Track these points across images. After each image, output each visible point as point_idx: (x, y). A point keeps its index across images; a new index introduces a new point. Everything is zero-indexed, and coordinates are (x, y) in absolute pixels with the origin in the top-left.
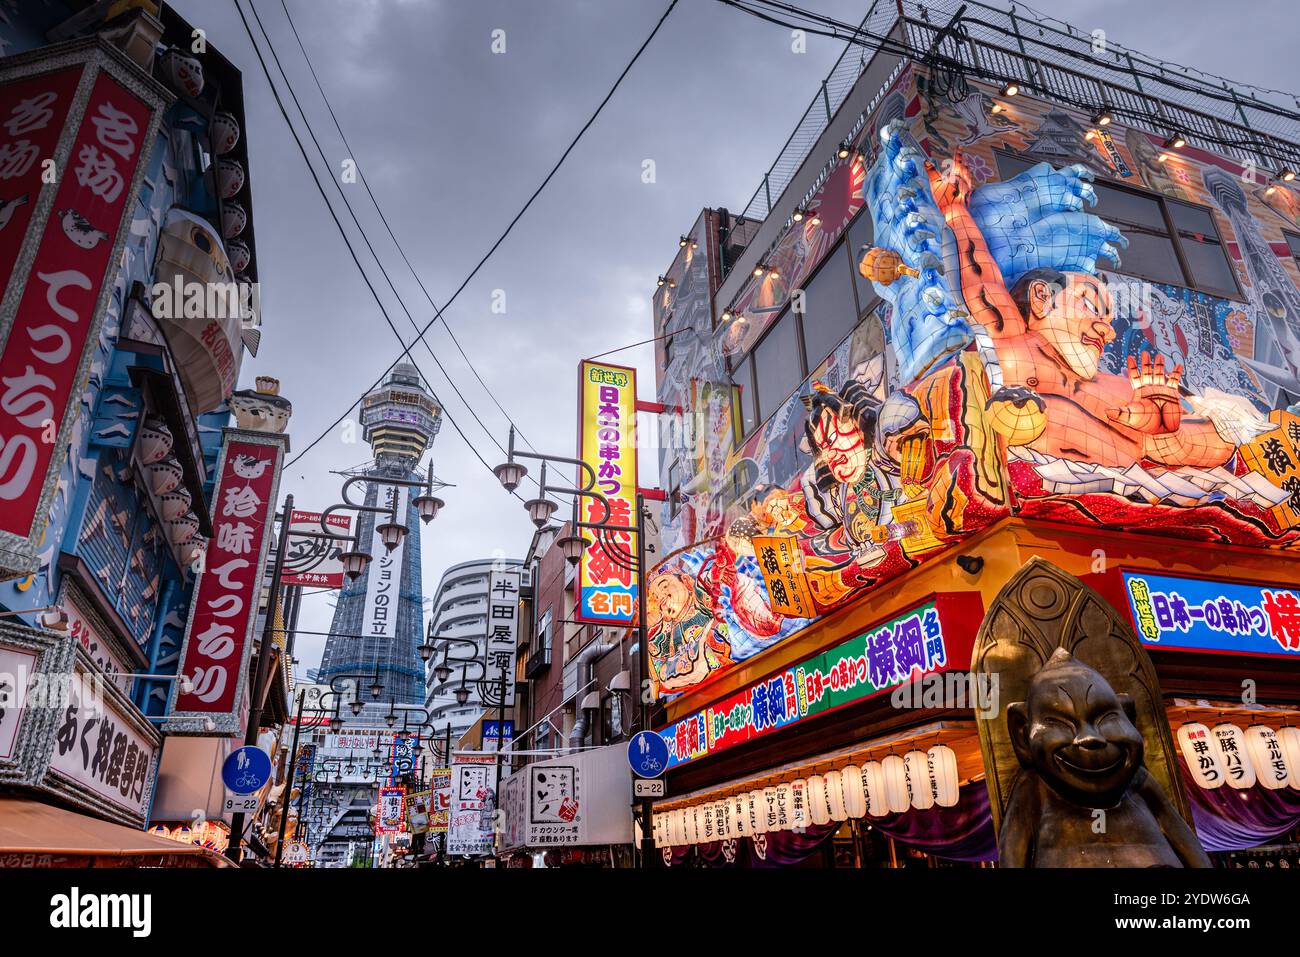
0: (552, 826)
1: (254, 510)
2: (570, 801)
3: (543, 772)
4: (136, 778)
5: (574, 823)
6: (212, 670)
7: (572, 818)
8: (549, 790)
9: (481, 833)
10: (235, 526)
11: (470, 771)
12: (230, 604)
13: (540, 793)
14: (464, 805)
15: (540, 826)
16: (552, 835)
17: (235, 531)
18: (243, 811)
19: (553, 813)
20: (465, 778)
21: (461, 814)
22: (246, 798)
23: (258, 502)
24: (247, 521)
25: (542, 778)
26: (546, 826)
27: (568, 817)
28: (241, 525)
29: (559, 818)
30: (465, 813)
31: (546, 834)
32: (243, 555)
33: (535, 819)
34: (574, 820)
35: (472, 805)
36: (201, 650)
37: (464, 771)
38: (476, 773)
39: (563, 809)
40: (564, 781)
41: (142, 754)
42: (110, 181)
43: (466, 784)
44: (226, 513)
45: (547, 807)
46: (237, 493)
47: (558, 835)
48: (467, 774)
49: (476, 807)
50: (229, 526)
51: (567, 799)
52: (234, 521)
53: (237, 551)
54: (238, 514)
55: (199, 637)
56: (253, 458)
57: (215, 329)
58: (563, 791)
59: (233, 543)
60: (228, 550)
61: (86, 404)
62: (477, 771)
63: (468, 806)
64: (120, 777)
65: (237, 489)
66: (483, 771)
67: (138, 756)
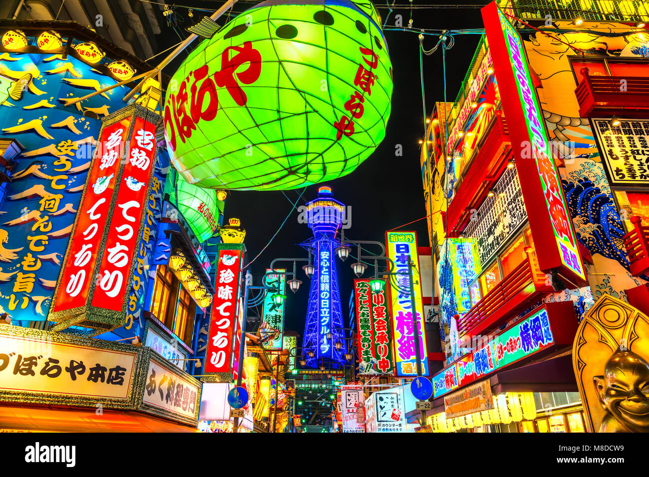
0: (388, 423)
1: (232, 279)
2: (397, 410)
3: (381, 396)
4: (191, 402)
5: (399, 422)
6: (219, 353)
7: (398, 420)
8: (385, 405)
9: (358, 424)
10: (225, 287)
11: (351, 394)
12: (225, 323)
13: (381, 406)
14: (349, 411)
15: (382, 423)
16: (389, 428)
17: (225, 290)
18: (238, 416)
19: (388, 416)
20: (348, 397)
21: (347, 415)
22: (239, 411)
23: (234, 276)
24: (229, 284)
25: (381, 399)
26: (385, 423)
27: (396, 419)
28: (227, 286)
29: (392, 420)
30: (350, 414)
31: (385, 427)
32: (229, 300)
33: (379, 420)
34: (399, 420)
35: (353, 410)
36: (215, 344)
37: (347, 393)
38: (353, 394)
39: (393, 415)
40: (393, 400)
41: (192, 392)
42: (144, 161)
43: (349, 400)
44: (221, 282)
45: (385, 414)
46: (224, 273)
47: (392, 428)
48: (349, 395)
49: (355, 411)
50: (222, 287)
51: (395, 410)
52: (224, 285)
53: (226, 298)
54: (226, 282)
55: (213, 338)
56: (230, 256)
57: (203, 205)
58: (392, 406)
59: (224, 295)
60: (222, 298)
61: (149, 249)
62: (354, 393)
63: (351, 411)
64: (181, 403)
65: (224, 271)
66: (357, 393)
67: (190, 393)
